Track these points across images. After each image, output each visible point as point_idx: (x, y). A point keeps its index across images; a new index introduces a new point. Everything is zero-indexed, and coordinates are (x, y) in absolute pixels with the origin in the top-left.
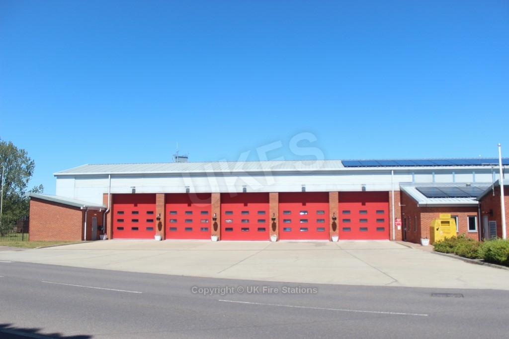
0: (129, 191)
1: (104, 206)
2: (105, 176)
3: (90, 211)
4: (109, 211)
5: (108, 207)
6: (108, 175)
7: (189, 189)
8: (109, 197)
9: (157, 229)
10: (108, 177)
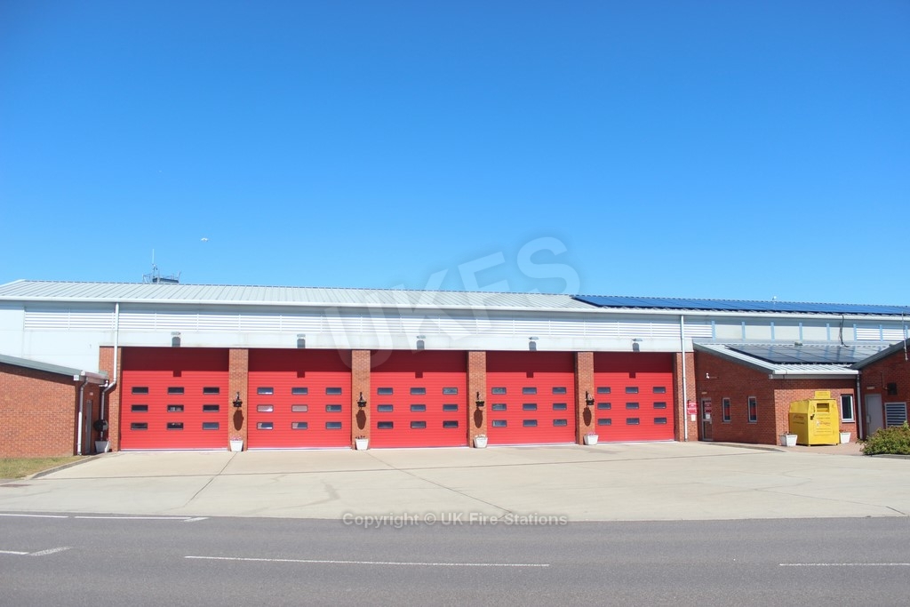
0: (165, 342)
1: (103, 376)
2: (108, 307)
3: (91, 386)
4: (114, 387)
5: (112, 377)
6: (115, 303)
7: (303, 340)
8: (116, 354)
9: (231, 425)
10: (114, 310)
